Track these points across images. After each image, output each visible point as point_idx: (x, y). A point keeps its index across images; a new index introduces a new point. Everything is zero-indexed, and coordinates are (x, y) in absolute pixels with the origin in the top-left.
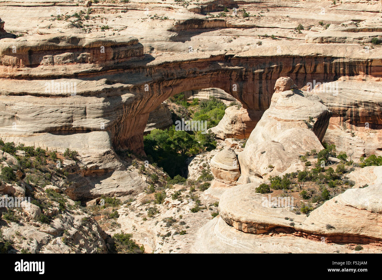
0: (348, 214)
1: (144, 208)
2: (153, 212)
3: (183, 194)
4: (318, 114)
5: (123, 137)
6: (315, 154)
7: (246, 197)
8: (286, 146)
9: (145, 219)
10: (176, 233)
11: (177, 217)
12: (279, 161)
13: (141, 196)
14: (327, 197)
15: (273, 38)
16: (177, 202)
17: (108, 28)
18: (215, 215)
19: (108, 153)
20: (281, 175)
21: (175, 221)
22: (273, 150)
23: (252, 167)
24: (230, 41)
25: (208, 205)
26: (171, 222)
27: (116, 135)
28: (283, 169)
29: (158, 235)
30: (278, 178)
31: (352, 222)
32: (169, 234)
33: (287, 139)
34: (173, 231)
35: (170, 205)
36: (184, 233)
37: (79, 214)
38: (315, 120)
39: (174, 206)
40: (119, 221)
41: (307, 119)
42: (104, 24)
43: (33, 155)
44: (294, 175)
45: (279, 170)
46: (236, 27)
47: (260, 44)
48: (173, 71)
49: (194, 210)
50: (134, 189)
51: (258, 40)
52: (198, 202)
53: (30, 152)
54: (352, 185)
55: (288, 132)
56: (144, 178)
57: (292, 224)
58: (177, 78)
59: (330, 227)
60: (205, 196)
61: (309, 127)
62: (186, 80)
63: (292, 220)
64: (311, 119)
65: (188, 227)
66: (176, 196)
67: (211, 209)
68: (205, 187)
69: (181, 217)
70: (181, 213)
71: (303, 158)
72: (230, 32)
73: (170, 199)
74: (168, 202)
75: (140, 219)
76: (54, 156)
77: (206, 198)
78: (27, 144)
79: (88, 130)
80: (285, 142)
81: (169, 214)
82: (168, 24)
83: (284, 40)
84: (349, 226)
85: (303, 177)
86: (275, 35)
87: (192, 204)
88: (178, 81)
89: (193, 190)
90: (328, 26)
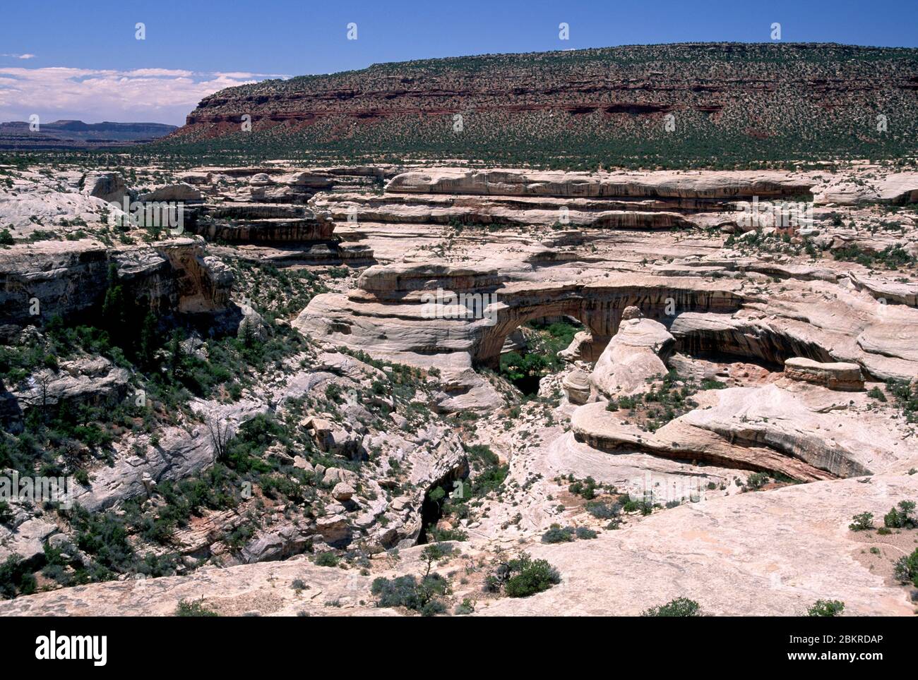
0: (692, 433)
1: (500, 422)
2: (509, 426)
3: (536, 409)
4: (664, 340)
5: (482, 357)
6: (659, 377)
7: (597, 415)
8: (633, 369)
9: (501, 432)
10: (531, 446)
11: (531, 431)
12: (627, 383)
13: (499, 410)
14: (670, 417)
15: (620, 270)
16: (531, 417)
17: (467, 258)
18: (566, 430)
19: (467, 371)
20: (629, 395)
21: (529, 434)
22: (621, 373)
23: (601, 387)
24: (579, 273)
25: (560, 421)
26: (526, 435)
27: (476, 355)
28: (631, 390)
29: (515, 446)
30: (626, 398)
31: (697, 440)
32: (524, 447)
33: (635, 363)
34: (528, 444)
35: (524, 420)
36: (538, 445)
37: (441, 425)
38: (660, 347)
39: (528, 421)
40: (477, 432)
41: (653, 346)
42: (464, 255)
43: (398, 371)
44: (640, 396)
45: (627, 391)
46: (585, 260)
47: (607, 275)
48: (529, 299)
49: (547, 425)
50: (490, 404)
51: (605, 272)
52: (551, 418)
53: (397, 368)
54: (695, 405)
55: (635, 357)
56: (501, 395)
57: (640, 441)
58: (532, 305)
59: (675, 444)
60: (555, 412)
61: (655, 352)
62: (541, 307)
63: (639, 437)
64: (656, 345)
65: (541, 440)
66: (530, 412)
67: (562, 424)
68: (557, 405)
69: (535, 431)
70: (535, 427)
71: (649, 380)
72: (580, 265)
73: (525, 414)
74: (522, 418)
75: (497, 431)
76: (418, 373)
77: (558, 414)
78: (394, 362)
79: (450, 351)
80: (633, 365)
81: (524, 428)
82: (523, 256)
83: (630, 272)
84: (693, 444)
85: (650, 398)
86: (621, 267)
87: (546, 420)
88: (533, 308)
89: (546, 407)
90: (672, 260)
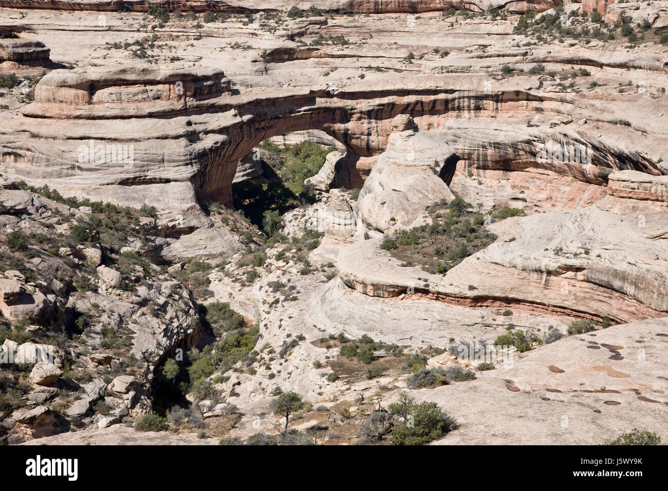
0: (493, 273)
1: (241, 271)
2: (253, 276)
3: (287, 254)
4: (446, 157)
5: (209, 189)
6: (444, 204)
7: (370, 255)
8: (410, 195)
9: (243, 285)
10: (286, 300)
11: (284, 280)
12: (403, 213)
13: (237, 257)
14: (465, 254)
15: (378, 69)
16: (281, 263)
17: (178, 59)
18: (330, 278)
19: (192, 208)
20: (408, 228)
21: (284, 286)
22: (395, 201)
23: (371, 221)
24: (327, 74)
25: (319, 267)
26: (277, 287)
27: (201, 186)
28: (408, 222)
29: (264, 302)
30: (404, 232)
31: (499, 282)
32: (277, 301)
33: (411, 187)
34: (282, 298)
35: (273, 267)
36: (295, 299)
37: (166, 280)
38: (442, 165)
39: (278, 268)
40: (212, 287)
41: (433, 164)
42: (173, 54)
43: (101, 211)
44: (423, 229)
45: (404, 223)
46: (333, 56)
47: (362, 77)
48: (266, 110)
49: (304, 273)
50: (225, 250)
51: (360, 72)
52: (308, 264)
53: (97, 208)
54: (494, 238)
55: (411, 180)
56: (237, 238)
57: (427, 286)
58: (271, 119)
59: (472, 288)
61: (435, 172)
62: (282, 121)
63: (426, 280)
64: (437, 164)
65: (298, 292)
66: (280, 257)
67: (324, 271)
68: (315, 246)
69: (289, 281)
70: (288, 276)
71: (431, 210)
72: (326, 64)
73: (273, 261)
74: (271, 264)
75: (238, 285)
76: (129, 213)
77: (316, 258)
78: (93, 199)
79: (168, 181)
80: (409, 190)
81: (273, 278)
82: (252, 54)
83: (392, 71)
84: (496, 287)
85: (434, 230)
86: (381, 65)
87: (301, 266)
88: (272, 122)
89: (300, 250)
90: (446, 54)
